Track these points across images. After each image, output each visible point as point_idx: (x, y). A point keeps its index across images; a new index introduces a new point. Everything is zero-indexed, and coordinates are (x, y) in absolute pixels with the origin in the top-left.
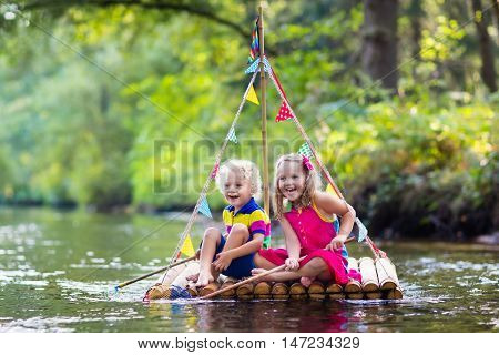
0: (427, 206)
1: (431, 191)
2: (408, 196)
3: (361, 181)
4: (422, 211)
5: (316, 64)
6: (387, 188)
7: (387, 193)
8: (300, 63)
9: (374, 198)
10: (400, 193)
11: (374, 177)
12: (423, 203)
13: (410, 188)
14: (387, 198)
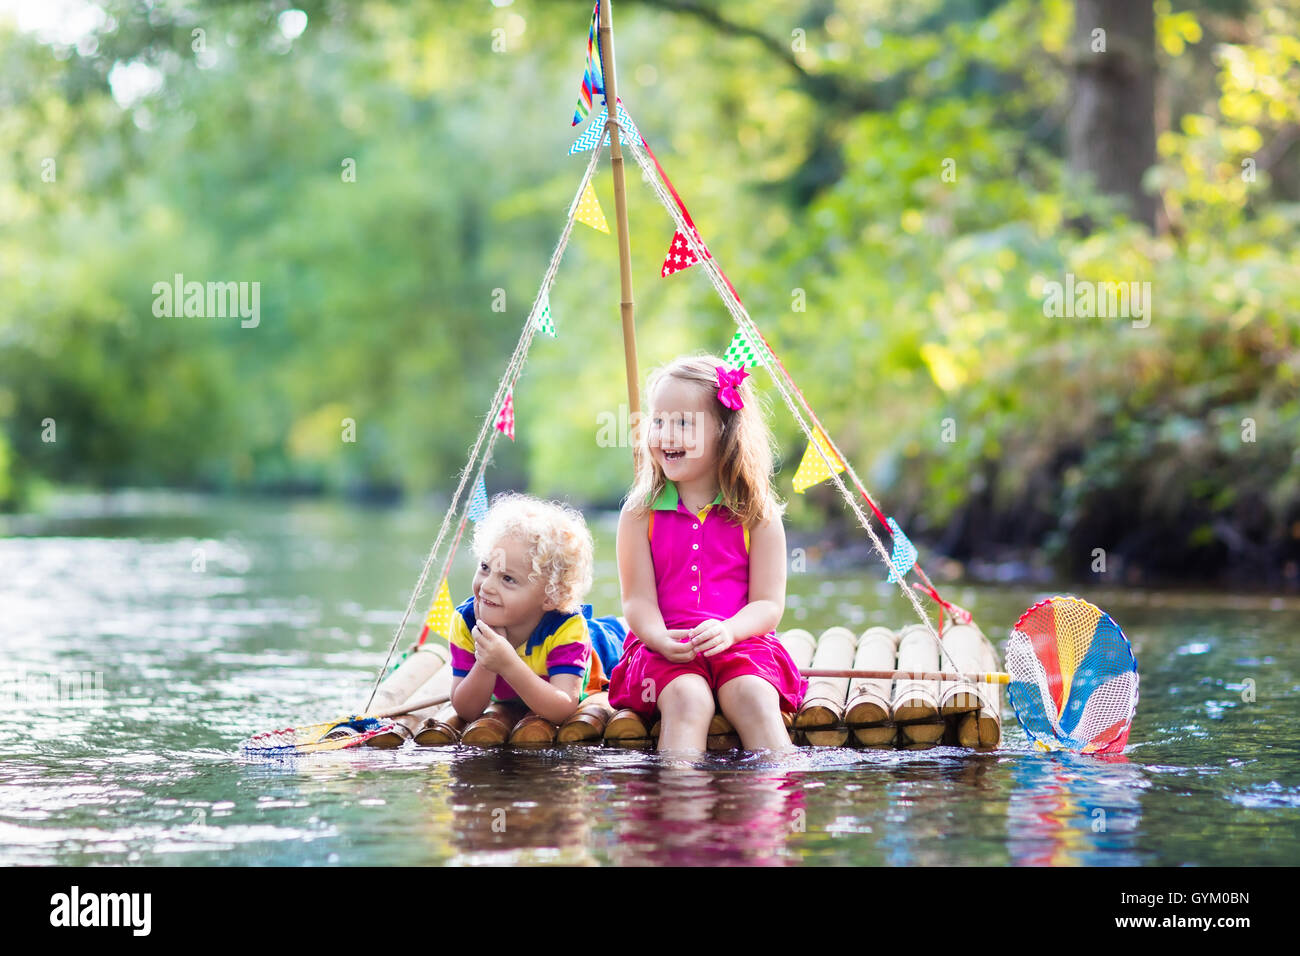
0: (1210, 496)
1: (1218, 460)
2: (1163, 473)
3: (1046, 433)
4: (1196, 512)
5: (958, 134)
6: (1109, 452)
7: (1109, 465)
8: (916, 136)
9: (1074, 480)
10: (1143, 464)
11: (1080, 423)
12: (1198, 488)
13: (1165, 451)
14: (1110, 478)
